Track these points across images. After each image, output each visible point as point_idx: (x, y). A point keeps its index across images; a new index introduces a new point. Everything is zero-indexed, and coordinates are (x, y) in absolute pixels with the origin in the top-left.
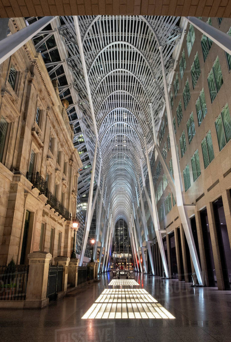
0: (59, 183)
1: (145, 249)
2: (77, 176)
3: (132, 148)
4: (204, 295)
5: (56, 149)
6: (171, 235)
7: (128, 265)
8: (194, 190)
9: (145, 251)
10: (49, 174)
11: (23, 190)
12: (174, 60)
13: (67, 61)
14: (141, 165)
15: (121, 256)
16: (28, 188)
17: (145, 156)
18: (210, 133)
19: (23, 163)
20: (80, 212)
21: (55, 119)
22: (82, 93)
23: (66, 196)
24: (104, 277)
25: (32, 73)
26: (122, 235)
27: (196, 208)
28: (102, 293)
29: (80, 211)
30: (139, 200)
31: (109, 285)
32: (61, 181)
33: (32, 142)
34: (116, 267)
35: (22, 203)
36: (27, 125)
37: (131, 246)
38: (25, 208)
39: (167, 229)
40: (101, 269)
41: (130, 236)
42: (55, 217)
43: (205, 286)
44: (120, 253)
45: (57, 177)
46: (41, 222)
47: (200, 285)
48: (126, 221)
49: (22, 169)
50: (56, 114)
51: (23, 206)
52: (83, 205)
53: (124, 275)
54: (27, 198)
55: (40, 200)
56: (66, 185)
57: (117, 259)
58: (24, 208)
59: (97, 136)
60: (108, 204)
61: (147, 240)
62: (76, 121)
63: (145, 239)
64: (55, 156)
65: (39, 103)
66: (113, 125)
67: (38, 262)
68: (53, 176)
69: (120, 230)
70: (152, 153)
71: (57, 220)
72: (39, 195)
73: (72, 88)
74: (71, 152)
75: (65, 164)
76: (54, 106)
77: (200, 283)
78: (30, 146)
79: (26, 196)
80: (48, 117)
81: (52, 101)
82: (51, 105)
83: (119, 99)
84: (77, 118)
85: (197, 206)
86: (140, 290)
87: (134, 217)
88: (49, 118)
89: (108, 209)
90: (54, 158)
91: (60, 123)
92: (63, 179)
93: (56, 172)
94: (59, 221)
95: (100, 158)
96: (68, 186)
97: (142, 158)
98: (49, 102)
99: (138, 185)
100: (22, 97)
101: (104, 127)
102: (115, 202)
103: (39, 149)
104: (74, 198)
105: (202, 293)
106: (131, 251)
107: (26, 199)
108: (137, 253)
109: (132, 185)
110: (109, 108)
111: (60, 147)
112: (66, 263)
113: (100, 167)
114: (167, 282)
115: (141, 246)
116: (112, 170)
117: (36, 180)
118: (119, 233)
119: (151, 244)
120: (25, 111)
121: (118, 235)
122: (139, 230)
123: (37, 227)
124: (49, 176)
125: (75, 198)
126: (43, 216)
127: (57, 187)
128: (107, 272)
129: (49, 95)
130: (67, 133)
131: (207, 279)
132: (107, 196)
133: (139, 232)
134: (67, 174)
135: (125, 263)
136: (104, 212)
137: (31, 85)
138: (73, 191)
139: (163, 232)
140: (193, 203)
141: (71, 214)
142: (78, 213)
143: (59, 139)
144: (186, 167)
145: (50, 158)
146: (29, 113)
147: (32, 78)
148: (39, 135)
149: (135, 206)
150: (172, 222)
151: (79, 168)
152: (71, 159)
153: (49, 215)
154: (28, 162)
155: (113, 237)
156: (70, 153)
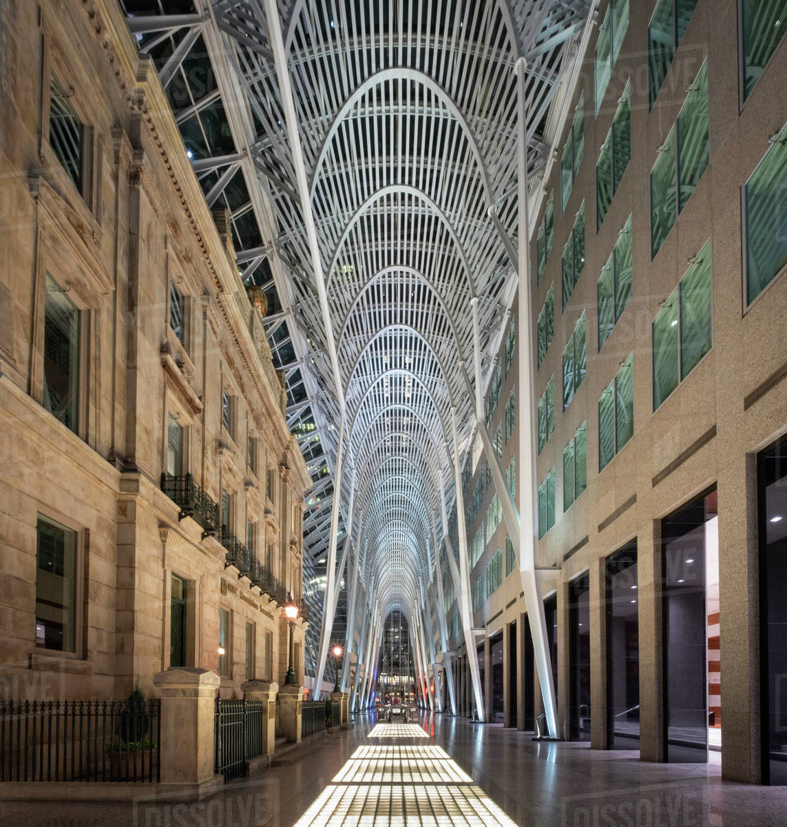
0: (256, 519)
1: (440, 668)
2: (300, 509)
3: (422, 446)
4: (556, 759)
5: (241, 427)
6: (496, 640)
7: (407, 697)
8: (562, 533)
9: (440, 672)
10: (230, 492)
11: (156, 521)
12: (547, 145)
13: (252, 153)
14: (441, 486)
15: (395, 680)
16: (168, 515)
17: (451, 461)
18: (629, 365)
19: (146, 444)
20: (316, 596)
21: (230, 337)
22: (300, 269)
23: (277, 551)
24: (364, 719)
25: (137, 146)
26: (398, 643)
27: (562, 575)
28: (352, 757)
29: (315, 593)
30: (433, 567)
31: (370, 736)
32: (262, 513)
33: (165, 387)
34: (386, 700)
35: (156, 552)
36: (143, 329)
37: (413, 662)
38: (166, 568)
39: (488, 627)
40: (357, 703)
41: (412, 645)
42: (253, 598)
43: (561, 739)
44: (394, 675)
45: (252, 503)
46: (215, 604)
47: (551, 737)
48: (406, 615)
49: (145, 460)
50: (232, 322)
51: (160, 563)
52: (321, 582)
53: (399, 714)
54: (168, 541)
55: (207, 552)
56: (276, 525)
57: (387, 685)
58: (164, 566)
59: (343, 406)
60: (370, 579)
61: (445, 649)
62: (292, 367)
63: (441, 649)
64: (241, 447)
65: (176, 268)
66: (379, 380)
67: (181, 695)
68: (240, 500)
69: (394, 632)
70: (466, 457)
71: (258, 604)
72: (202, 539)
73: (276, 257)
74: (282, 444)
75: (270, 475)
76: (222, 291)
77: (553, 734)
78: (161, 401)
79: (163, 536)
80: (208, 323)
81: (214, 273)
82: (214, 289)
83: (395, 300)
84: (295, 357)
85: (564, 570)
86: (432, 747)
87: (421, 607)
88: (213, 329)
89: (371, 588)
90: (238, 451)
91: (246, 356)
92: (267, 512)
93: (247, 490)
94: (263, 607)
95: (351, 469)
96: (279, 530)
97: (443, 467)
98: (209, 276)
99: (432, 535)
100: (112, 228)
101: (358, 384)
102: (386, 573)
103: (192, 417)
104: (296, 558)
105: (553, 753)
106: (413, 673)
107: (167, 544)
108: (424, 674)
109: (419, 537)
110: (371, 328)
111: (252, 425)
112: (267, 696)
113: (352, 492)
114: (481, 729)
115: (433, 662)
116: (379, 501)
117: (187, 495)
118: (391, 639)
119: (452, 658)
120: (129, 280)
121: (390, 643)
122: (430, 633)
123: (207, 617)
124: (229, 500)
125: (298, 558)
126: (223, 592)
127: (252, 530)
128: (369, 708)
129: (203, 250)
130: (269, 389)
131: (567, 725)
132: (367, 560)
133: (430, 637)
134: (277, 500)
135: (402, 693)
136: (362, 594)
137: (138, 191)
138: (293, 542)
139: (480, 632)
140: (555, 565)
141: (289, 594)
142: (312, 597)
143: (249, 403)
144: (549, 476)
145: (228, 448)
146: (144, 291)
147: (138, 162)
148: (184, 370)
149: (423, 583)
150: (501, 612)
151: (304, 490)
152: (283, 464)
153: (238, 593)
154: (161, 446)
155: (380, 645)
156: (281, 448)
